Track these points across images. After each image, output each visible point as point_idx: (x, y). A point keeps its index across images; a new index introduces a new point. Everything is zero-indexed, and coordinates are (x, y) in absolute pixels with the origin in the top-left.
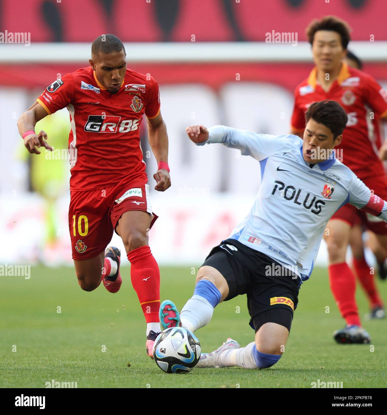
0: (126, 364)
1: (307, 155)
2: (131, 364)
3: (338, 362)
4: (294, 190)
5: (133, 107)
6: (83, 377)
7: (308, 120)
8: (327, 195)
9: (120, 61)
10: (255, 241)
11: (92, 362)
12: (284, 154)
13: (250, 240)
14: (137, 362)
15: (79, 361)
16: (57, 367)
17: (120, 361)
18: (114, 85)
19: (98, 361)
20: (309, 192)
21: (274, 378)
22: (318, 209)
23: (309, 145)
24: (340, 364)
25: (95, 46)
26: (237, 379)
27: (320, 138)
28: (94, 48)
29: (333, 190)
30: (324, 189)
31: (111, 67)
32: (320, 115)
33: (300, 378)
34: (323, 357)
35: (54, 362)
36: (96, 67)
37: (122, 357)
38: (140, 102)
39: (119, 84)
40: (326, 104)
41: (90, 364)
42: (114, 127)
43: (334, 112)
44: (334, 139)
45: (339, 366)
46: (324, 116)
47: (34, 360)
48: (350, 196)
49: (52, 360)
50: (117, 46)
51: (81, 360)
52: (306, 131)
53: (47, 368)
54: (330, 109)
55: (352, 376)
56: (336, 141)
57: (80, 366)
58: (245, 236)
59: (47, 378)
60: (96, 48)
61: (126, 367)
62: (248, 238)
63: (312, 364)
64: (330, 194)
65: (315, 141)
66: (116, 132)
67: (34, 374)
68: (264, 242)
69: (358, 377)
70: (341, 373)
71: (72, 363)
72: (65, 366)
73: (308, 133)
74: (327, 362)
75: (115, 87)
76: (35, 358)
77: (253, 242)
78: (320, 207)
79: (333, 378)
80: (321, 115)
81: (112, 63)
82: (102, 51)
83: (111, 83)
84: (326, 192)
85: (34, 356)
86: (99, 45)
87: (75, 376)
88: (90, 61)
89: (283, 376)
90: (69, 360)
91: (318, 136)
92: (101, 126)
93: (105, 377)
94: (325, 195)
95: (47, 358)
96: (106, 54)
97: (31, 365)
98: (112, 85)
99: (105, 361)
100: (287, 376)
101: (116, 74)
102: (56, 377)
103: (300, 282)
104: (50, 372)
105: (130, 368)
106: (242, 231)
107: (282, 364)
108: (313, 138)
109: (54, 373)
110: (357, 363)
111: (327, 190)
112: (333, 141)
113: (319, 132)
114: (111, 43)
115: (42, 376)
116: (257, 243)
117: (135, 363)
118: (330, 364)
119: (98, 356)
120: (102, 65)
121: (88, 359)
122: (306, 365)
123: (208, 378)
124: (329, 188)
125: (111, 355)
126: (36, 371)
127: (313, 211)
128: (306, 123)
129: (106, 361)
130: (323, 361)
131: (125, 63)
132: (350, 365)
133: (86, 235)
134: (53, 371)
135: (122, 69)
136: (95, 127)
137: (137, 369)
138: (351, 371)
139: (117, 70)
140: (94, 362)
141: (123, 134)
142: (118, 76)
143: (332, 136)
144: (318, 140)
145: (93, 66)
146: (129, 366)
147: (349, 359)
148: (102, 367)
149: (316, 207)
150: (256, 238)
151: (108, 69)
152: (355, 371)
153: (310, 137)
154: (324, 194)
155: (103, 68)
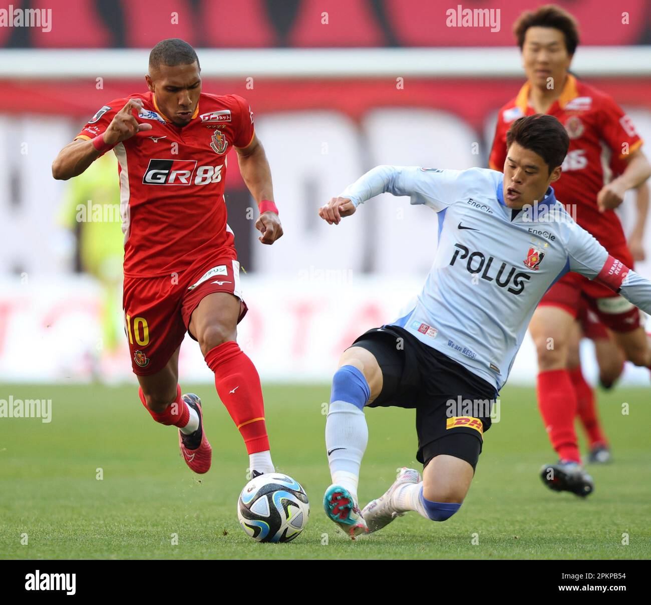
0: (221, 531)
1: (509, 196)
2: (228, 531)
3: (540, 528)
4: (483, 258)
5: (213, 146)
6: (155, 551)
7: (510, 144)
8: (532, 265)
9: (191, 77)
10: (429, 331)
11: (170, 528)
12: (470, 201)
13: (422, 329)
14: (237, 529)
15: (150, 528)
16: (117, 536)
17: (212, 527)
18: (183, 114)
19: (178, 527)
20: (506, 262)
21: (443, 552)
22: (519, 287)
23: (512, 181)
24: (543, 532)
25: (154, 55)
26: (388, 554)
27: (528, 170)
28: (153, 58)
29: (543, 256)
30: (529, 255)
31: (177, 86)
32: (527, 136)
33: (482, 553)
34: (517, 521)
35: (112, 528)
36: (156, 86)
37: (215, 520)
38: (223, 139)
39: (190, 112)
40: (537, 120)
41: (166, 532)
42: (187, 176)
43: (549, 131)
44: (550, 173)
45: (542, 534)
46: (533, 138)
47: (83, 526)
48: (571, 263)
49: (110, 526)
50: (187, 56)
51: (153, 526)
52: (507, 160)
53: (102, 537)
54: (543, 127)
55: (560, 549)
56: (553, 175)
57: (152, 535)
58: (414, 322)
59: (101, 552)
60: (155, 58)
61: (221, 535)
62: (418, 326)
63: (501, 532)
64: (538, 262)
65: (520, 175)
66: (190, 185)
67: (82, 547)
68: (441, 335)
69: (570, 551)
70: (544, 545)
71: (140, 530)
72: (130, 534)
73: (510, 163)
74: (522, 528)
75: (184, 117)
76: (84, 523)
77: (425, 333)
78: (522, 283)
79: (533, 552)
80: (529, 136)
81: (179, 80)
82: (165, 62)
83: (178, 111)
84: (531, 260)
85: (83, 519)
86: (160, 53)
87: (144, 549)
88: (146, 78)
89: (457, 549)
90: (134, 524)
91: (524, 167)
92: (168, 175)
93: (189, 551)
94: (529, 265)
95: (102, 522)
96: (170, 67)
97: (78, 532)
98: (179, 113)
99: (189, 526)
100: (463, 550)
101: (185, 97)
102: (115, 550)
103: (496, 394)
104: (106, 543)
105: (226, 537)
106: (411, 315)
107: (456, 531)
108: (518, 171)
109: (112, 545)
110: (568, 529)
111: (532, 257)
112: (547, 175)
113: (526, 161)
114: (177, 51)
115: (95, 549)
116: (430, 335)
117: (235, 530)
118: (527, 531)
119: (179, 520)
120: (164, 83)
121: (163, 523)
122: (492, 532)
123: (344, 553)
124: (537, 253)
125: (198, 517)
126: (86, 542)
127: (510, 290)
128: (508, 147)
129: (191, 526)
130: (517, 528)
131: (199, 82)
132: (558, 533)
133: (147, 344)
134: (111, 541)
135: (194, 90)
136: (158, 176)
137: (237, 539)
138: (560, 542)
139: (187, 92)
140: (173, 528)
141: (201, 187)
142: (188, 100)
143: (545, 168)
144: (524, 173)
145: (152, 86)
146: (226, 534)
147: (557, 525)
148: (185, 537)
149: (516, 283)
150: (431, 327)
151: (173, 89)
152: (566, 541)
153: (514, 169)
154: (528, 263)
155: (166, 88)
